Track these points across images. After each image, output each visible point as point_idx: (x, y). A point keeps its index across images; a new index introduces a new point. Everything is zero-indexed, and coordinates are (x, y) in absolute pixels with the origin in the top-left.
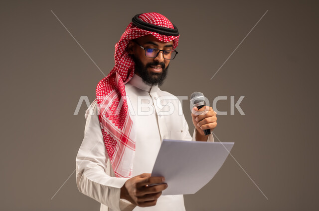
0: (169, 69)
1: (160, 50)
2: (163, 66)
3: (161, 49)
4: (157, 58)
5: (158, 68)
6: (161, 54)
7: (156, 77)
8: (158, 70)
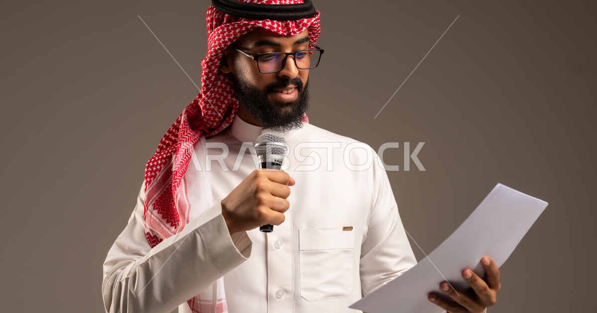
0: (310, 89)
1: (288, 54)
2: (298, 85)
3: (289, 51)
4: (284, 72)
5: (290, 91)
6: (291, 61)
7: (289, 109)
8: (290, 95)
